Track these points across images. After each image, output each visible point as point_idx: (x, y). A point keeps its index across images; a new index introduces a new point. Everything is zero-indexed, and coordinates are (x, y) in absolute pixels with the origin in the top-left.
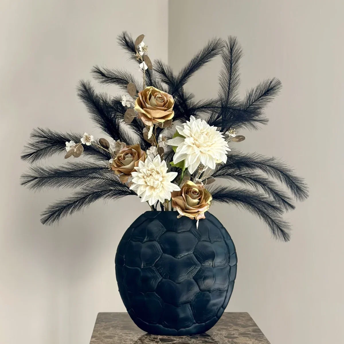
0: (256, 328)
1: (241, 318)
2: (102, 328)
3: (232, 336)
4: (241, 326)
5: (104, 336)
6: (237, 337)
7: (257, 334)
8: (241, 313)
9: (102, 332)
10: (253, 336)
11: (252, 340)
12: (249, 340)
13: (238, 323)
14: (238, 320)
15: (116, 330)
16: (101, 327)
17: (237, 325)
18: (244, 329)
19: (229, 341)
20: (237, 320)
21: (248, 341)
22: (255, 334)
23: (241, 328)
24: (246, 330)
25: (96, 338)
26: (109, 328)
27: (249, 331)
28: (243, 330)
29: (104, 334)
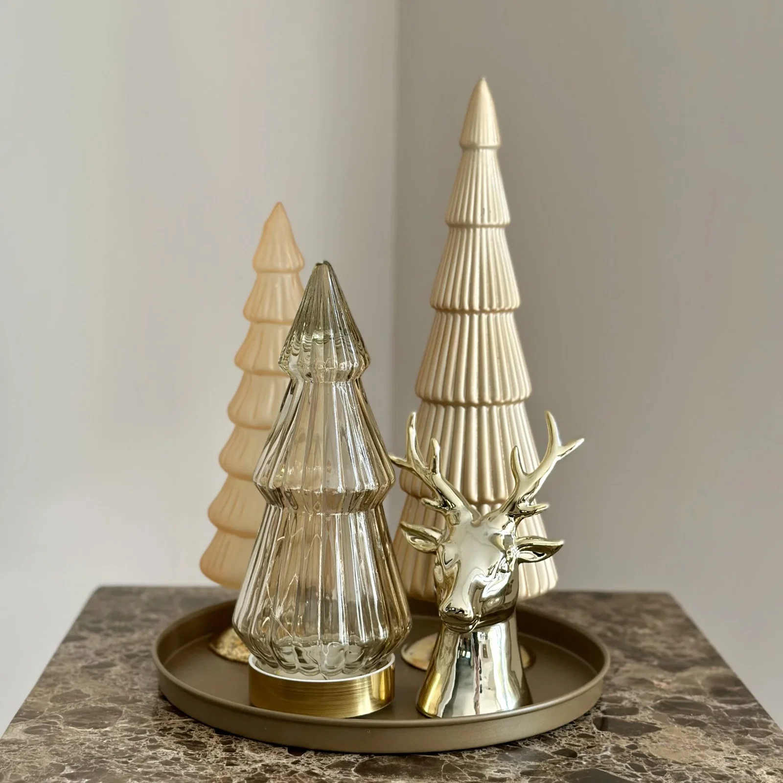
0: (721, 671)
1: (648, 619)
2: (80, 665)
3: (629, 718)
4: (656, 663)
5: (72, 713)
6: (651, 728)
7: (735, 707)
8: (643, 598)
9: (74, 685)
10: (723, 722)
11: (723, 745)
12: (709, 742)
13: (644, 644)
14: (641, 631)
15: (136, 679)
16: (81, 658)
17: (638, 655)
18: (670, 677)
19: (617, 750)
20: (636, 629)
21: (705, 748)
22: (727, 711)
23: (660, 676)
24: (682, 686)
25: (32, 723)
26: (111, 665)
27: (697, 692)
28: (668, 683)
29: (79, 695)
